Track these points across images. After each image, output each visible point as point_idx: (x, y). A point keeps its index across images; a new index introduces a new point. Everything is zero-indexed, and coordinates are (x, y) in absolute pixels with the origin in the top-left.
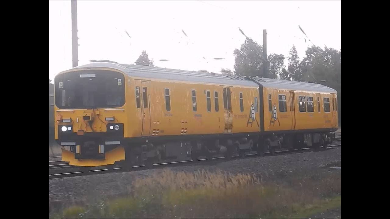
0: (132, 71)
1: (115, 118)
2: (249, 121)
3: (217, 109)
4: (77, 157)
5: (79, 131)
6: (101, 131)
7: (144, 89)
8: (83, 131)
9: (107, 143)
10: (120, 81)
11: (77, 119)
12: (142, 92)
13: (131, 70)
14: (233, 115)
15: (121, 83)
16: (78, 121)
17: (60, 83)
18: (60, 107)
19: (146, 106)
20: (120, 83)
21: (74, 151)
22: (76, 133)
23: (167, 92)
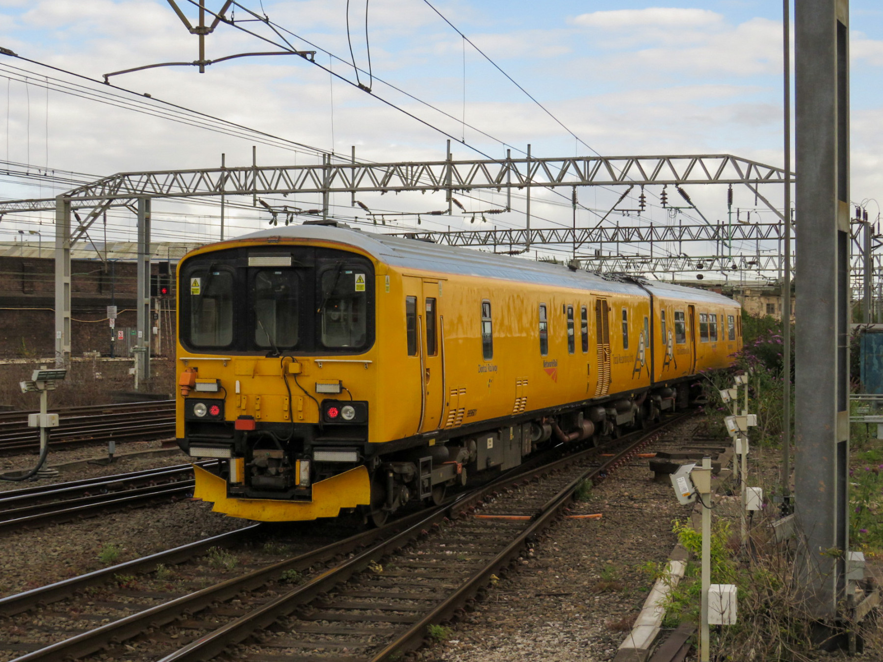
0: (395, 253)
1: (344, 384)
2: (635, 366)
3: (585, 348)
4: (233, 492)
5: (241, 417)
6: (303, 420)
7: (427, 302)
8: (251, 418)
9: (320, 456)
10: (360, 279)
11: (238, 383)
12: (423, 309)
13: (394, 249)
14: (612, 358)
15: (364, 284)
16: (238, 391)
17: (193, 280)
18: (191, 347)
19: (432, 348)
20: (360, 283)
21: (226, 475)
22: (231, 424)
23: (486, 309)
